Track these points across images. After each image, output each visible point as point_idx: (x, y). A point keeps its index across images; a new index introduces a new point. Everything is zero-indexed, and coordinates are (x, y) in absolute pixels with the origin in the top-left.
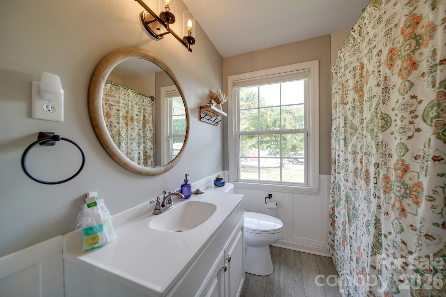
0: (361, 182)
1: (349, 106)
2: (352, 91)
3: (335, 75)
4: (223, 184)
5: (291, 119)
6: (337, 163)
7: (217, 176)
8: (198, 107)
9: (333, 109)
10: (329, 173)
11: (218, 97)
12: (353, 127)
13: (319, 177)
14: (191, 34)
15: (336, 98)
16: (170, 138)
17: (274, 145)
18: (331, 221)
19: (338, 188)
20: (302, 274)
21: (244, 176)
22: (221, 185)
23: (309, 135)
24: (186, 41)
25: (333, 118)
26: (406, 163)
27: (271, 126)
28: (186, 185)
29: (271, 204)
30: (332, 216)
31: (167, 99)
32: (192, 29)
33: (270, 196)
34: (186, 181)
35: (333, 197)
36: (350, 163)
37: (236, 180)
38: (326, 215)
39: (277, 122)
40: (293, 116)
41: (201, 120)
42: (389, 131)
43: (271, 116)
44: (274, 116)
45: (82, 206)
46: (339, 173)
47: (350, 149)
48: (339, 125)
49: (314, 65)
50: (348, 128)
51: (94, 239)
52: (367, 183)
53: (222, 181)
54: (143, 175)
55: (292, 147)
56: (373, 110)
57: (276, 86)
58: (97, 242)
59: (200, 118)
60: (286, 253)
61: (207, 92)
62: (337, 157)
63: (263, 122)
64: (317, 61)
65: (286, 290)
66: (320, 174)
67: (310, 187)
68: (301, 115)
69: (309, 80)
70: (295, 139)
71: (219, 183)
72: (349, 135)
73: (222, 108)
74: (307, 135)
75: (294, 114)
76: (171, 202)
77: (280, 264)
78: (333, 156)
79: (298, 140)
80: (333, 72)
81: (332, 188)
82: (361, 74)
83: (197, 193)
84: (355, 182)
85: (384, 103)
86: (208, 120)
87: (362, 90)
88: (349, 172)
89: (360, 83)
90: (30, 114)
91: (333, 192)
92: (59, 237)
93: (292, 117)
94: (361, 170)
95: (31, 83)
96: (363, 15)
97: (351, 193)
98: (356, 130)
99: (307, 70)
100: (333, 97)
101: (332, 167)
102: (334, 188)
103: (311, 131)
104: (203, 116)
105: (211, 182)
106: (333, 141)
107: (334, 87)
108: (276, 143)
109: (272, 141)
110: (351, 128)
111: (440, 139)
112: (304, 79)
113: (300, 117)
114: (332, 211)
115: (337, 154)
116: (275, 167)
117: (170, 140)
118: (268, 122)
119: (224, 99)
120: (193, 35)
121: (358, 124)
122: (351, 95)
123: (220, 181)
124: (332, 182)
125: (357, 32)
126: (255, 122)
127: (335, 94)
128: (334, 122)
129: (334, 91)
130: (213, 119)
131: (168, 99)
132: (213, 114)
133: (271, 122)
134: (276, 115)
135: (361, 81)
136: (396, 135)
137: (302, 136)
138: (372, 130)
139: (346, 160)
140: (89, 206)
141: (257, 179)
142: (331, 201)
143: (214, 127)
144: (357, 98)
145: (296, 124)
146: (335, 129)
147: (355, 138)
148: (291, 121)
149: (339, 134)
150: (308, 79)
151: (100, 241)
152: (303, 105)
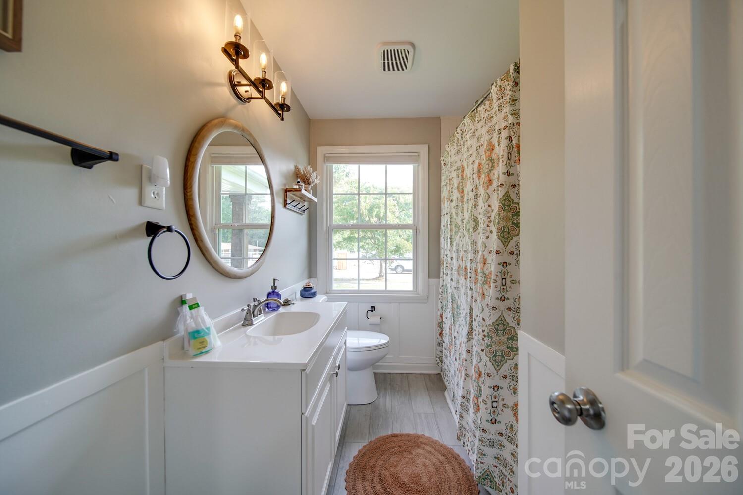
0: (462, 280)
1: (454, 204)
2: (456, 190)
3: (444, 167)
4: (313, 295)
5: (394, 206)
6: (445, 263)
7: (305, 285)
8: (283, 189)
9: (442, 203)
10: (439, 277)
11: (308, 176)
12: (457, 226)
13: (429, 282)
14: (286, 100)
15: (445, 193)
16: (217, 230)
17: (370, 245)
18: (440, 331)
19: (445, 291)
20: (410, 394)
21: (335, 286)
22: (311, 296)
23: (418, 232)
24: (278, 108)
25: (443, 214)
26: (485, 257)
27: (365, 215)
28: (274, 293)
29: (374, 319)
30: (441, 325)
31: (213, 166)
32: (286, 93)
33: (373, 309)
34: (274, 287)
35: (442, 303)
36: (455, 261)
37: (328, 291)
38: (435, 324)
39: (375, 209)
40: (397, 202)
41: (287, 207)
42: (477, 232)
43: (366, 199)
44: (371, 200)
45: (179, 309)
46: (447, 275)
47: (454, 248)
48: (447, 221)
49: (423, 150)
50: (453, 227)
51: (202, 343)
52: (466, 278)
53: (312, 291)
54: (230, 277)
55: (395, 247)
56: (469, 212)
57: (380, 168)
58: (206, 347)
59: (285, 204)
60: (392, 378)
61: (292, 167)
62: (445, 257)
63: (354, 208)
64: (427, 145)
65: (393, 412)
66: (429, 278)
67: (418, 294)
68: (408, 202)
69: (418, 166)
70: (400, 236)
71: (307, 293)
72: (453, 233)
73: (311, 191)
74: (416, 232)
75: (398, 199)
76: (261, 312)
77: (386, 389)
78: (442, 257)
79: (403, 238)
80: (443, 163)
81: (441, 292)
82: (462, 176)
83: (286, 304)
84: (458, 280)
85: (475, 208)
86: (294, 207)
87: (463, 191)
88: (454, 270)
89: (461, 184)
90: (141, 202)
91: (442, 297)
92: (161, 342)
93: (395, 203)
94: (462, 268)
95: (141, 167)
96: (463, 122)
97: (455, 291)
98: (459, 229)
99: (416, 154)
100: (442, 189)
101: (441, 268)
102: (442, 291)
103: (420, 228)
104: (288, 202)
105: (296, 293)
106: (442, 239)
107: (443, 178)
108: (373, 240)
109: (367, 238)
110: (455, 227)
111: (499, 239)
112: (414, 165)
113: (406, 204)
114: (440, 318)
115: (445, 254)
116: (371, 278)
117: (217, 232)
118: (363, 208)
119: (315, 179)
120: (288, 102)
121: (460, 223)
122: (456, 195)
123: (310, 291)
124: (441, 286)
125: (460, 134)
126: (342, 207)
127: (444, 187)
128: (443, 218)
129: (443, 183)
130: (299, 206)
131: (215, 166)
132: (299, 199)
133: (365, 209)
134: (374, 199)
135: (462, 182)
136: (481, 234)
137: (410, 232)
138: (469, 229)
139: (452, 258)
140: (191, 308)
141: (356, 288)
142: (440, 308)
143: (300, 216)
144: (460, 198)
145: (401, 214)
146: (444, 226)
147: (458, 236)
148: (394, 209)
149: (447, 232)
150: (416, 165)
151: (208, 346)
152: (412, 195)
